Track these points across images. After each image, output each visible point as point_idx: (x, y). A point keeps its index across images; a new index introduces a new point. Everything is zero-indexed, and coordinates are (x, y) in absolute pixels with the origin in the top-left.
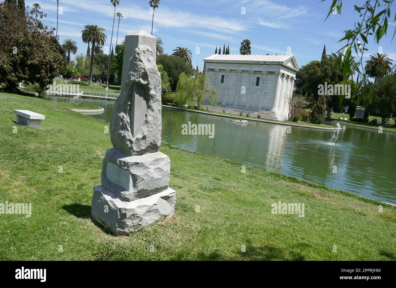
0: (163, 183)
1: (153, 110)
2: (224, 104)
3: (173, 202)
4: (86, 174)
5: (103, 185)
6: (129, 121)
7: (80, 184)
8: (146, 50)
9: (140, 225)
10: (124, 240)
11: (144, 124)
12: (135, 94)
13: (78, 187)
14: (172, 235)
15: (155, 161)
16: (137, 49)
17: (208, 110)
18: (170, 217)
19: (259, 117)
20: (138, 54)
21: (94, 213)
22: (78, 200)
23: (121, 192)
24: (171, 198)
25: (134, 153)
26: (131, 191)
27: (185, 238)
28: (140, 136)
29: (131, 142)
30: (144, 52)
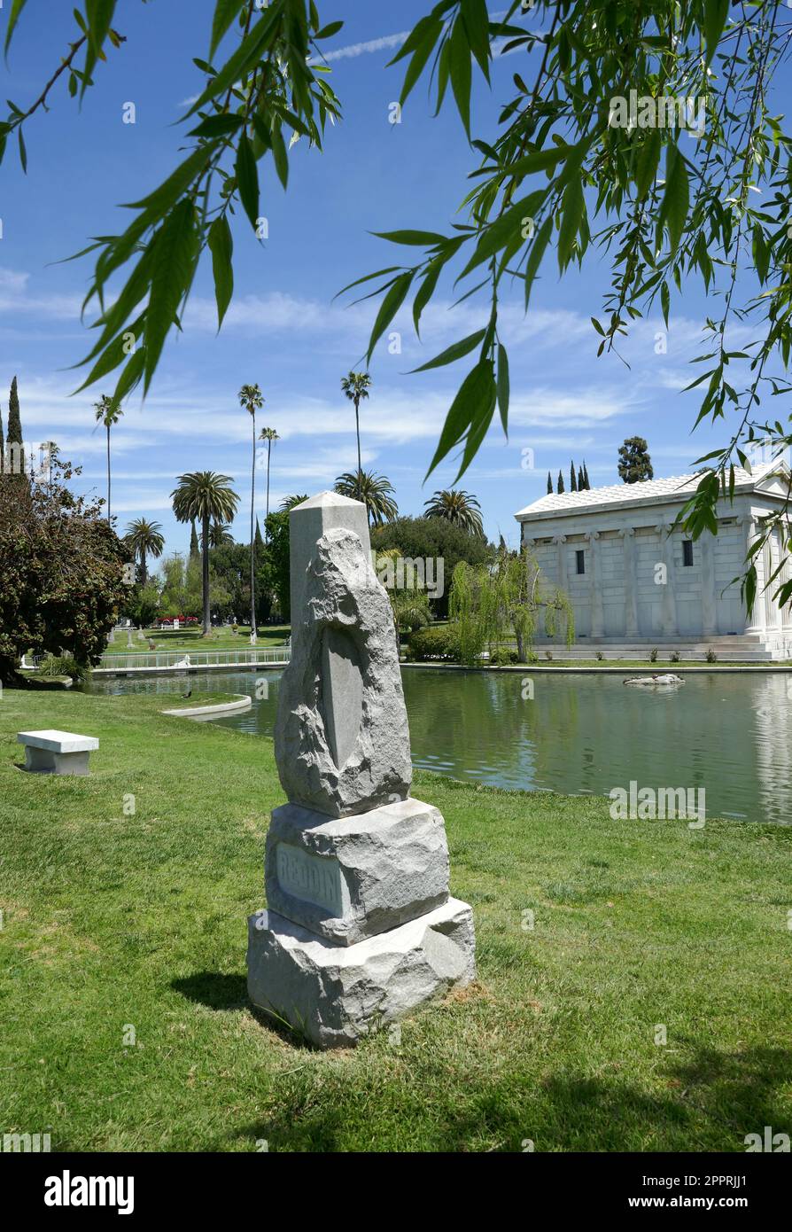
0: (433, 885)
1: (379, 689)
2: (596, 634)
3: (466, 939)
4: (221, 888)
5: (274, 909)
6: (322, 727)
7: (209, 916)
8: (343, 538)
9: (383, 1012)
10: (344, 1058)
11: (361, 730)
12: (330, 653)
13: (206, 924)
14: (476, 1036)
15: (401, 824)
16: (320, 542)
17: (550, 659)
18: (465, 982)
19: (710, 659)
20: (325, 552)
21: (256, 991)
22: (210, 962)
23: (322, 923)
24: (460, 929)
25: (344, 810)
26: (347, 918)
27: (515, 1043)
28: (354, 762)
29: (333, 780)
30: (339, 545)
